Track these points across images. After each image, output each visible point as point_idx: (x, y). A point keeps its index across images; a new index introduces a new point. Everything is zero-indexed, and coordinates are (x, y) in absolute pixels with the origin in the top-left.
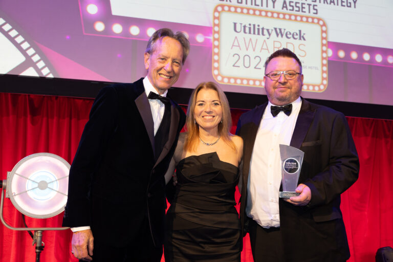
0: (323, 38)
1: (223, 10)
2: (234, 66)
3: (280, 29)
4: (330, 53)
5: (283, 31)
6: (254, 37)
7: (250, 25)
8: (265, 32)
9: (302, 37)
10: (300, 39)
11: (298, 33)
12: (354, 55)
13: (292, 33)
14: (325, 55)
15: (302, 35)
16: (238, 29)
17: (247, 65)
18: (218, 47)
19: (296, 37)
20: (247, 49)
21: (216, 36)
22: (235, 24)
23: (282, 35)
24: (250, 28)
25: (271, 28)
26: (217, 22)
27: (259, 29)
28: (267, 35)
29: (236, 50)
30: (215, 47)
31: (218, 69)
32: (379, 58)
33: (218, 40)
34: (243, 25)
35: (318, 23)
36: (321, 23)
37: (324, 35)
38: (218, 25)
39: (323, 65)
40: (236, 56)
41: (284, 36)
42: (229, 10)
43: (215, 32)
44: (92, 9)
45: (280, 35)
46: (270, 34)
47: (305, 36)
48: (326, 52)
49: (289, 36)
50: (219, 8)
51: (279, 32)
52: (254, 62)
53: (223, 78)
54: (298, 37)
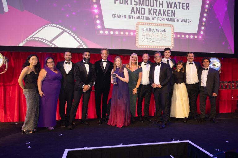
0: (172, 31)
2: (143, 42)
3: (158, 29)
4: (175, 36)
6: (149, 32)
7: (148, 28)
8: (153, 30)
9: (165, 31)
12: (183, 36)
14: (173, 37)
16: (144, 30)
17: (147, 41)
20: (147, 36)
21: (137, 33)
22: (143, 29)
25: (155, 29)
26: (137, 28)
27: (151, 30)
29: (143, 37)
30: (137, 36)
31: (138, 43)
32: (192, 37)
33: (137, 34)
35: (171, 26)
36: (172, 26)
37: (173, 30)
38: (138, 29)
39: (172, 40)
40: (143, 39)
41: (159, 31)
42: (141, 24)
44: (99, 27)
46: (154, 31)
48: (173, 36)
49: (161, 31)
50: (138, 24)
51: (157, 30)
52: (149, 40)
53: (139, 46)
54: (164, 31)
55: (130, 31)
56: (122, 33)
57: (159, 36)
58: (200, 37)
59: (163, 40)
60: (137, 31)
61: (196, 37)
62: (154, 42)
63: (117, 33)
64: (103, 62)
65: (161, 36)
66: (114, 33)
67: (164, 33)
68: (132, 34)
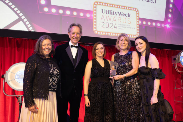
0: (137, 16)
1: (97, 4)
2: (102, 27)
4: (140, 22)
5: (121, 13)
6: (110, 15)
7: (108, 10)
8: (115, 13)
9: (129, 16)
10: (128, 17)
11: (127, 14)
12: (149, 23)
13: (125, 14)
14: (138, 23)
15: (129, 15)
16: (104, 12)
18: (95, 19)
19: (126, 16)
20: (107, 20)
21: (95, 15)
22: (102, 10)
23: (121, 15)
24: (108, 12)
25: (117, 12)
26: (95, 9)
27: (112, 12)
28: (115, 15)
29: (103, 20)
30: (94, 19)
31: (95, 28)
32: (159, 25)
33: (95, 16)
34: (106, 10)
35: (135, 10)
36: (136, 10)
37: (138, 15)
38: (95, 10)
39: (137, 27)
40: (103, 23)
41: (122, 15)
42: (100, 4)
43: (94, 13)
44: (43, 2)
45: (120, 15)
46: (116, 14)
47: (130, 15)
49: (124, 15)
50: (96, 3)
51: (120, 14)
52: (110, 26)
53: (98, 32)
54: (127, 16)
55: (85, 12)
56: (75, 13)
57: (122, 21)
58: (168, 26)
59: (126, 26)
60: (95, 13)
61: (163, 25)
62: (116, 28)
63: (68, 13)
65: (124, 22)
66: (64, 13)
67: (127, 18)
68: (88, 15)
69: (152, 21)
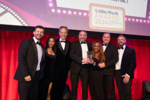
0: (124, 14)
2: (96, 23)
4: (126, 19)
6: (102, 14)
11: (116, 13)
12: (133, 20)
14: (124, 20)
16: (97, 11)
17: (100, 23)
20: (100, 18)
21: (90, 14)
25: (107, 11)
27: (103, 11)
30: (90, 17)
32: (141, 21)
36: (123, 9)
38: (91, 10)
39: (124, 23)
42: (94, 5)
49: (113, 14)
50: (91, 5)
51: (110, 12)
53: (92, 27)
55: (83, 11)
56: (75, 13)
57: (111, 18)
59: (115, 22)
61: (145, 21)
62: (107, 24)
63: (70, 12)
64: (61, 42)
66: (67, 12)
67: (116, 16)
68: (85, 14)
69: (136, 18)
